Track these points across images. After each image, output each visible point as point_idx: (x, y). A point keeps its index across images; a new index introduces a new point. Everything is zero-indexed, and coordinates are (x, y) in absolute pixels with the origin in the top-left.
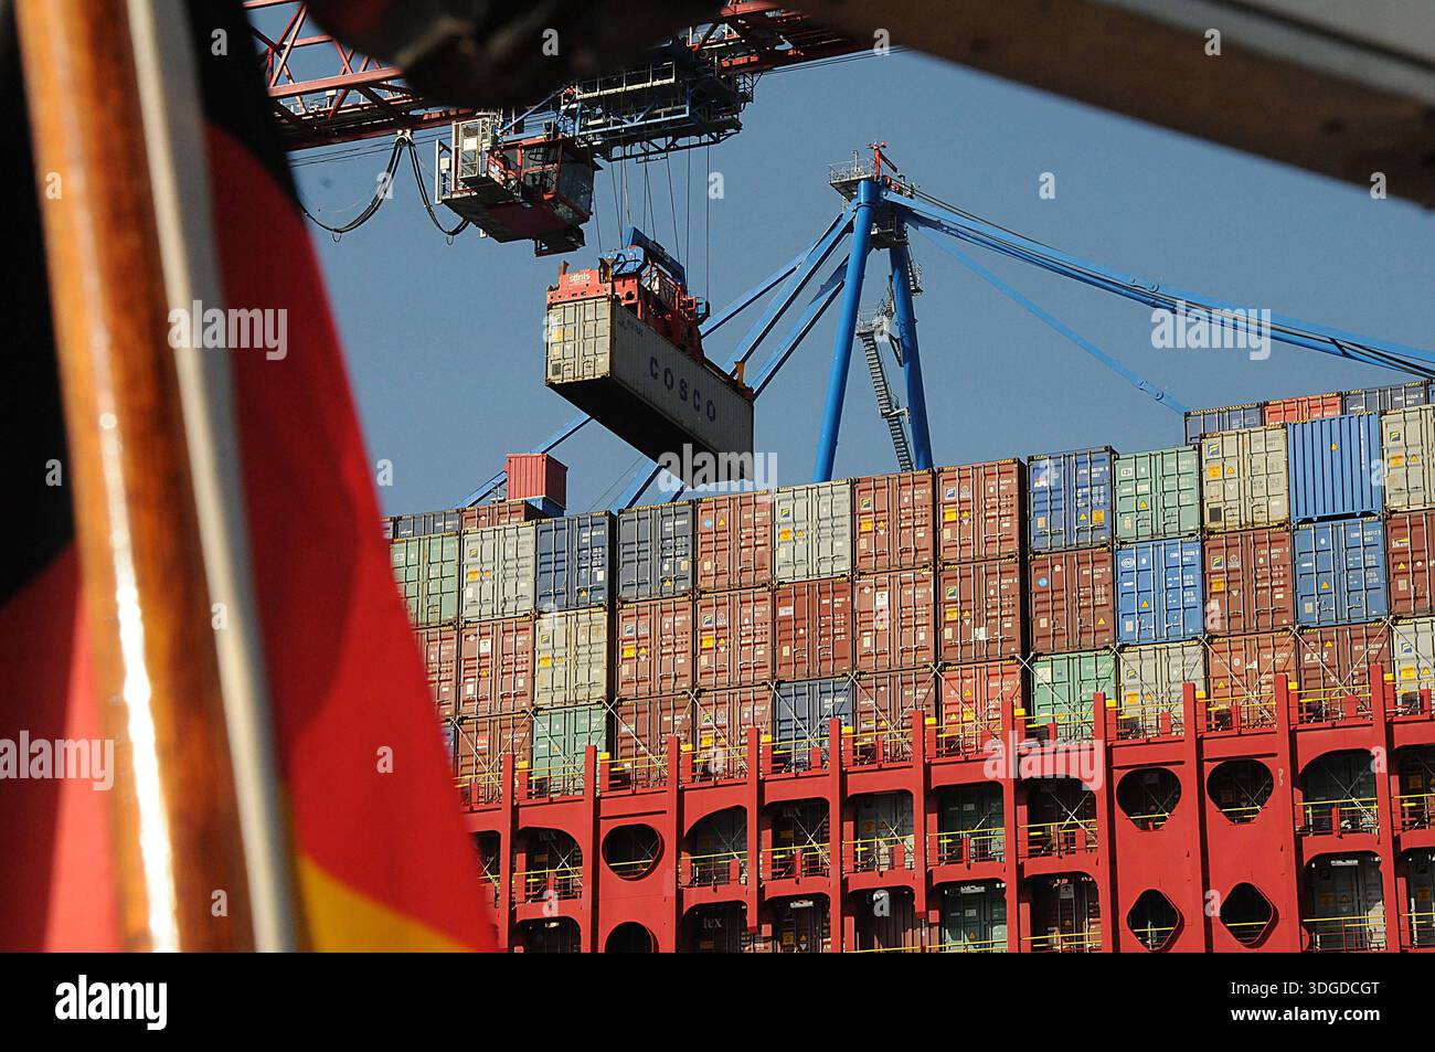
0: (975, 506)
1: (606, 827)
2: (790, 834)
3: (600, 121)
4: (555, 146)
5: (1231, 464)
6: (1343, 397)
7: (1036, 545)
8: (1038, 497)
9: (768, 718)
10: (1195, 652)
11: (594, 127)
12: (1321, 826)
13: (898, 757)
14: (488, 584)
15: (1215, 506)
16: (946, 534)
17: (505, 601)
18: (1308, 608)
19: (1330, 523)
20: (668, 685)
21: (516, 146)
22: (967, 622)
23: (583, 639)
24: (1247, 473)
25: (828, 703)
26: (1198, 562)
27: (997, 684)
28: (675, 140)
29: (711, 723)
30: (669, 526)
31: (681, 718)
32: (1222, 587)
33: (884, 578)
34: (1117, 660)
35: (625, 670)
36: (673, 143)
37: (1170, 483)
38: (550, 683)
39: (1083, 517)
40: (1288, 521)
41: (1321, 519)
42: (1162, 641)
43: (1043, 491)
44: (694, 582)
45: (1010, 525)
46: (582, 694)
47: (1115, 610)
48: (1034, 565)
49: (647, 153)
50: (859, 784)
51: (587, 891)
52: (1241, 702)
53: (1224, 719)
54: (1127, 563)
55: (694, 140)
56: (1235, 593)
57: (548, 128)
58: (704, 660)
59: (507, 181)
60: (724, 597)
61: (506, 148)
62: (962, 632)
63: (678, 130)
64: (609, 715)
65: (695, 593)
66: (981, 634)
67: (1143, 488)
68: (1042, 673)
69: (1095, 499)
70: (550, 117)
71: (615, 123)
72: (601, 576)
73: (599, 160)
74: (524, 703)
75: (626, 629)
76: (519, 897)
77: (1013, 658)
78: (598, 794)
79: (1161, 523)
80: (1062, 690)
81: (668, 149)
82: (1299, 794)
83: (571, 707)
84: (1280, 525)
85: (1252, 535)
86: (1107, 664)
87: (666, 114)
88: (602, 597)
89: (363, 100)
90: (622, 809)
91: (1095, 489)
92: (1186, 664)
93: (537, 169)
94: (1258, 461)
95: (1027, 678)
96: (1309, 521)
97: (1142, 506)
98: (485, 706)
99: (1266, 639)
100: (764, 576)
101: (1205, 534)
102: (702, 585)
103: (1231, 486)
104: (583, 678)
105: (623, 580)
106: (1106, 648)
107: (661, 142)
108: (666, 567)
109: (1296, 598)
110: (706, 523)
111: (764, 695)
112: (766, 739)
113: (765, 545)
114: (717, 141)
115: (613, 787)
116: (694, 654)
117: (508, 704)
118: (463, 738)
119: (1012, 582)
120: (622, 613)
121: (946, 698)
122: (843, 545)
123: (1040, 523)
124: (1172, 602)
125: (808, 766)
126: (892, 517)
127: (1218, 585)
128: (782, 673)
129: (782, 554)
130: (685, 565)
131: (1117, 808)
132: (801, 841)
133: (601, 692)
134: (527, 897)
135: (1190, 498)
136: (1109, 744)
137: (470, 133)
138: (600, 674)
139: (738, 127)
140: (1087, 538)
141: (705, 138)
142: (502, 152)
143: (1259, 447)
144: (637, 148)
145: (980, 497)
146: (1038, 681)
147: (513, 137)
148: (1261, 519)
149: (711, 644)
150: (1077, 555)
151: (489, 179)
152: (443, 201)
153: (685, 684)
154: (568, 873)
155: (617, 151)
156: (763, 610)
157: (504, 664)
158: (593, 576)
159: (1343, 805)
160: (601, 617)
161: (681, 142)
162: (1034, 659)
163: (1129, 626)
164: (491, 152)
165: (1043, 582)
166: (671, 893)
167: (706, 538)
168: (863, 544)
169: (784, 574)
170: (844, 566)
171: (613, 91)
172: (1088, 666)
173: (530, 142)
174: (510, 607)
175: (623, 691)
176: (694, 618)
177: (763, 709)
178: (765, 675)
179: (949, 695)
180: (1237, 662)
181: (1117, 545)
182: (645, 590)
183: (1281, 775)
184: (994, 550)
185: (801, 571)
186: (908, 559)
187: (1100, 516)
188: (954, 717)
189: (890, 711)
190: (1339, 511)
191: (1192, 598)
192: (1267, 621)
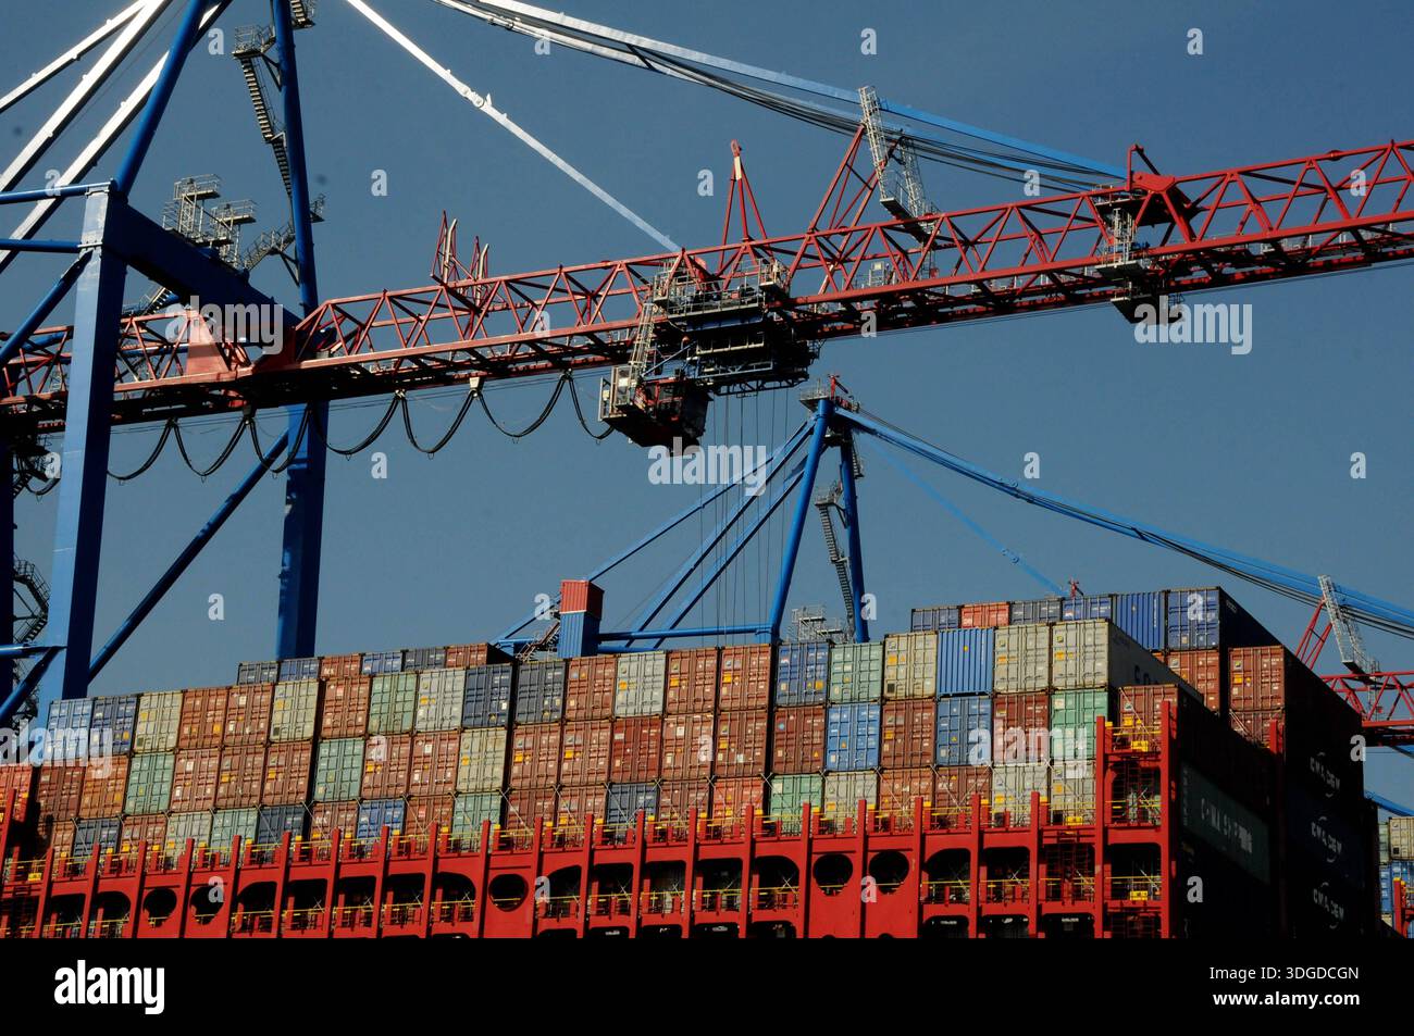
0: (744, 673)
1: (493, 875)
2: (611, 886)
3: (712, 369)
4: (682, 386)
5: (903, 655)
6: (1011, 605)
7: (780, 701)
8: (783, 670)
9: (603, 807)
10: (872, 778)
11: (709, 373)
12: (939, 898)
13: (681, 838)
14: (433, 707)
15: (892, 682)
16: (724, 691)
17: (443, 719)
18: (943, 753)
19: (959, 698)
20: (542, 781)
21: (655, 384)
22: (733, 750)
23: (490, 748)
24: (912, 661)
25: (641, 799)
26: (878, 718)
27: (748, 793)
28: (763, 383)
29: (567, 809)
30: (550, 675)
31: (548, 804)
32: (892, 736)
33: (683, 718)
34: (824, 781)
35: (515, 770)
36: (762, 385)
37: (865, 666)
38: (468, 776)
39: (809, 685)
40: (935, 695)
41: (955, 695)
42: (852, 770)
43: (785, 666)
44: (563, 713)
45: (764, 687)
46: (487, 784)
47: (825, 748)
48: (777, 714)
49: (745, 391)
50: (654, 855)
51: (477, 917)
52: (896, 812)
53: (886, 824)
54: (834, 717)
55: (777, 384)
56: (899, 741)
57: (677, 372)
58: (565, 766)
59: (647, 408)
60: (581, 725)
61: (648, 385)
62: (729, 756)
63: (766, 377)
64: (503, 800)
65: (563, 721)
66: (741, 759)
67: (848, 668)
68: (777, 787)
69: (818, 673)
70: (679, 365)
71: (723, 371)
72: (505, 706)
73: (711, 395)
74: (450, 788)
75: (518, 742)
76: (436, 918)
77: (759, 776)
78: (489, 852)
79: (857, 692)
80: (788, 799)
81: (758, 389)
82: (925, 875)
83: (479, 793)
84: (930, 698)
85: (912, 702)
86: (817, 784)
87: (757, 367)
88: (504, 720)
89: (531, 351)
90: (505, 864)
91: (819, 667)
92: (865, 786)
93: (668, 400)
94: (919, 655)
95: (767, 790)
96: (946, 696)
97: (847, 680)
98: (425, 788)
99: (916, 772)
100: (607, 712)
101: (883, 700)
102: (568, 715)
103: (902, 670)
104: (488, 774)
105: (519, 710)
106: (818, 772)
107: (753, 384)
108: (546, 703)
109: (936, 747)
110: (574, 675)
111: (601, 791)
112: (599, 821)
113: (609, 691)
114: (792, 385)
115: (501, 848)
116: (560, 762)
117: (440, 788)
118: (410, 810)
119: (762, 725)
120: (516, 732)
121: (716, 800)
122: (658, 694)
123: (783, 687)
124: (861, 744)
125: (624, 840)
126: (691, 677)
127: (889, 735)
128: (615, 777)
129: (620, 698)
130: (558, 702)
131: (813, 880)
132: (617, 891)
133: (499, 783)
134: (441, 919)
135: (876, 676)
136: (811, 836)
137: (624, 374)
138: (499, 771)
139: (806, 376)
140: (811, 699)
141: (784, 383)
142: (645, 387)
143: (920, 645)
144: (737, 388)
145: (746, 668)
146: (774, 792)
147: (653, 377)
148: (918, 693)
149: (571, 755)
150: (804, 709)
151: (635, 406)
152: (604, 420)
153: (552, 781)
154: (469, 904)
155: (724, 389)
156: (606, 734)
157: (438, 760)
158: (499, 706)
159: (953, 884)
160: (503, 733)
161: (767, 385)
162: (773, 777)
163: (833, 759)
164: (638, 387)
165: (782, 726)
166: (529, 920)
167: (573, 685)
168: (671, 694)
169: (620, 711)
170: (658, 708)
171: (721, 350)
172: (806, 784)
173: (664, 381)
174: (446, 723)
175: (514, 784)
176: (562, 738)
177: (600, 801)
178: (603, 778)
179: (718, 798)
180: (897, 786)
181: (829, 705)
182: (532, 717)
183: (914, 863)
184: (752, 703)
185: (631, 711)
186: (699, 706)
187: (820, 685)
188: (719, 813)
189: (679, 807)
190: (966, 691)
191: (873, 742)
192: (917, 760)
